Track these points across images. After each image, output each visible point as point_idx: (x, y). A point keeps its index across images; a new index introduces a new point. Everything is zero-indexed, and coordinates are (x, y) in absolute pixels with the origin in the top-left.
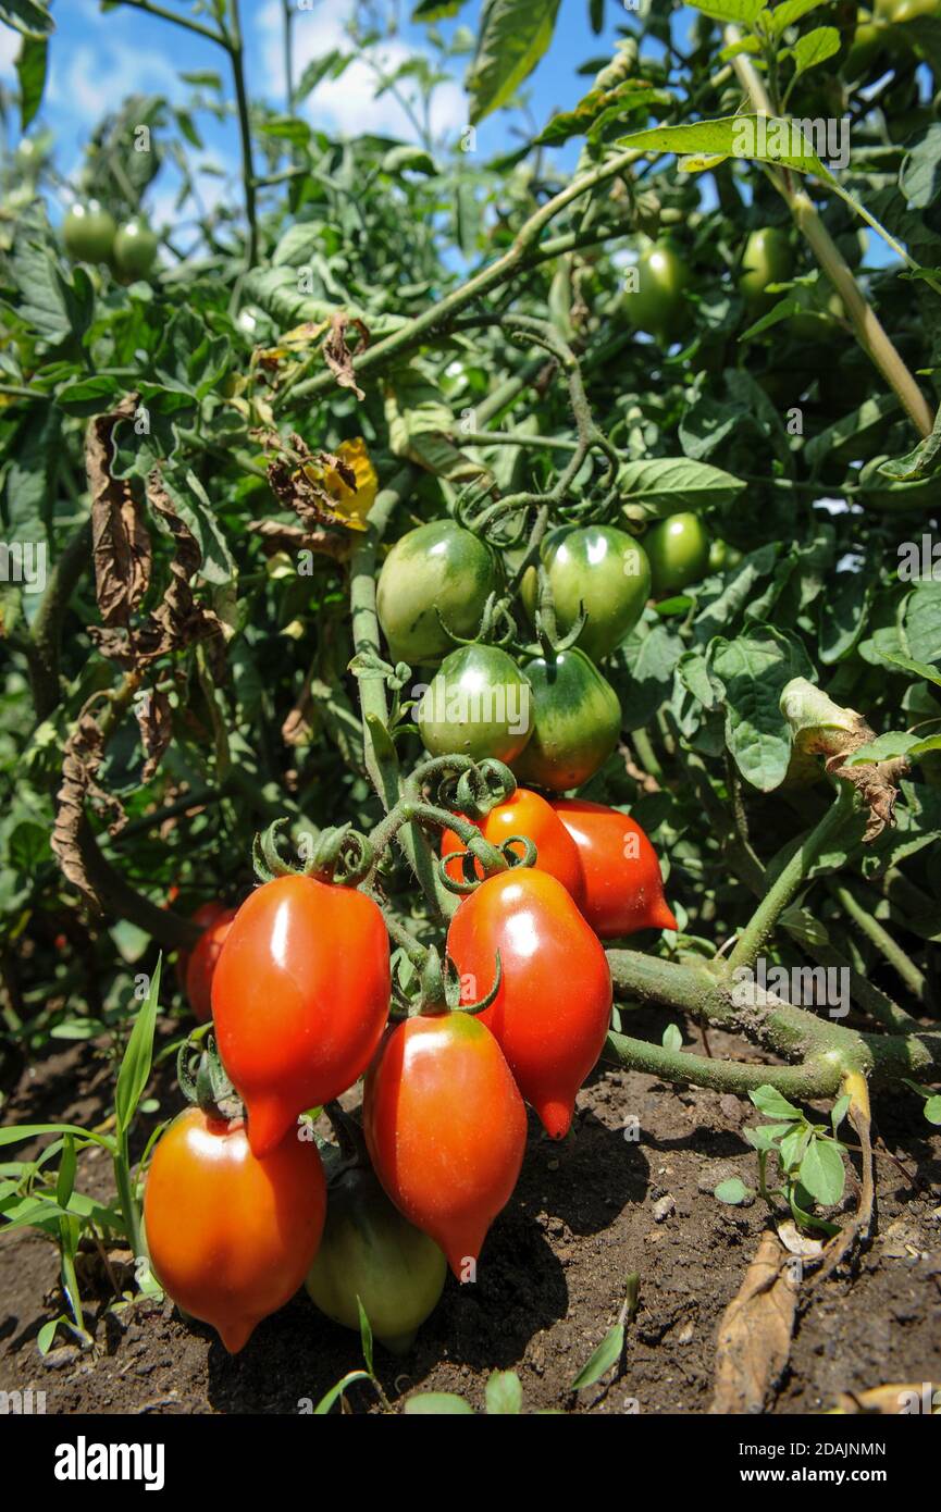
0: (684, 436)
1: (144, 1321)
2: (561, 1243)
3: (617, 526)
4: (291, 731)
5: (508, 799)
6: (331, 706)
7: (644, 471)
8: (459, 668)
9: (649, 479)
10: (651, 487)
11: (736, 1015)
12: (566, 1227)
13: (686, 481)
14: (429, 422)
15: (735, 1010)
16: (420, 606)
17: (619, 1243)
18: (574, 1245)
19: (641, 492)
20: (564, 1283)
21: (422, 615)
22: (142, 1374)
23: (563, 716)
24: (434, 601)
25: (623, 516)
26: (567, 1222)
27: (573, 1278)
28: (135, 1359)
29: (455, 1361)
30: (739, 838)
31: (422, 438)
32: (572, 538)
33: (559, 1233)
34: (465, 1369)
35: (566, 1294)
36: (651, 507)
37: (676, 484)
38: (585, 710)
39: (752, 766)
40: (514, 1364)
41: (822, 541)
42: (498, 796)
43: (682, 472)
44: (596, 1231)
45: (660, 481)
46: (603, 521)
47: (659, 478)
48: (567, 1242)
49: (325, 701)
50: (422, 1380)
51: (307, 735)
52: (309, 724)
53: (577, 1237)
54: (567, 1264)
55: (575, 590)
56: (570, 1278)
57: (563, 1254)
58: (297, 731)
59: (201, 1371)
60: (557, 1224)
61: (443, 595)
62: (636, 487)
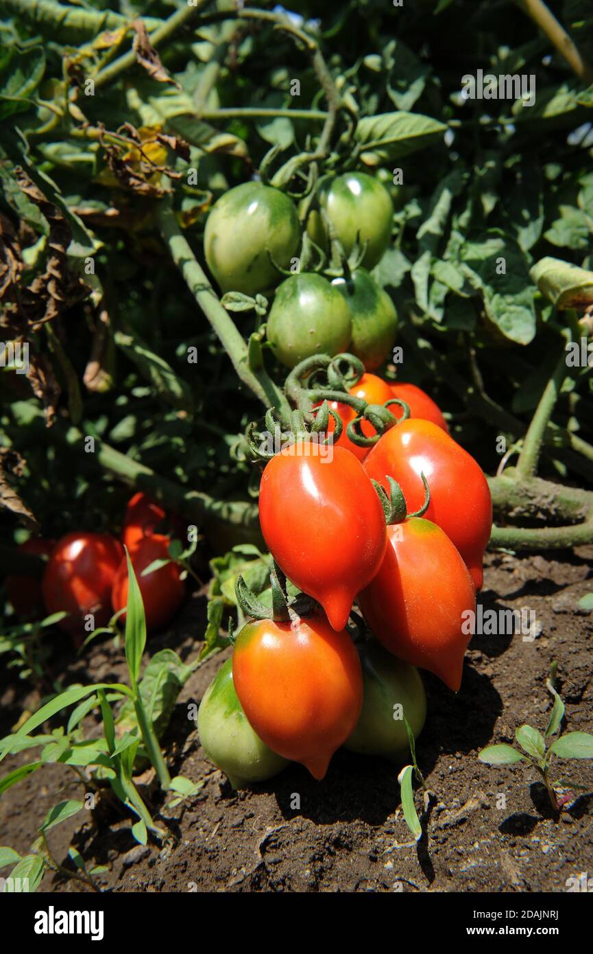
0: (393, 95)
1: (194, 809)
2: (482, 666)
3: (361, 170)
4: (92, 379)
5: (360, 382)
6: (139, 350)
7: (374, 127)
8: (295, 294)
9: (379, 131)
10: (382, 137)
11: (534, 502)
12: (484, 655)
13: (407, 129)
14: (178, 106)
15: (531, 498)
16: (254, 251)
17: (519, 656)
18: (492, 665)
19: (373, 143)
20: (495, 691)
21: (256, 257)
22: (238, 826)
23: (366, 317)
24: (264, 245)
25: (364, 164)
26: (483, 652)
27: (499, 684)
28: (219, 824)
29: (447, 753)
30: (477, 391)
31: (179, 120)
32: (337, 183)
33: (479, 660)
34: (458, 755)
35: (498, 695)
36: (383, 153)
37: (402, 132)
38: (380, 311)
39: (509, 329)
40: (488, 743)
41: (491, 164)
42: (351, 380)
43: (403, 123)
44: (502, 652)
45: (388, 133)
46: (352, 169)
47: (388, 130)
48: (486, 664)
49: (131, 347)
50: (433, 770)
51: (107, 381)
52: (107, 371)
53: (492, 659)
54: (492, 678)
55: (349, 224)
56: (497, 685)
57: (488, 671)
58: (97, 378)
59: (277, 813)
60: (478, 654)
61: (271, 239)
62: (369, 139)
